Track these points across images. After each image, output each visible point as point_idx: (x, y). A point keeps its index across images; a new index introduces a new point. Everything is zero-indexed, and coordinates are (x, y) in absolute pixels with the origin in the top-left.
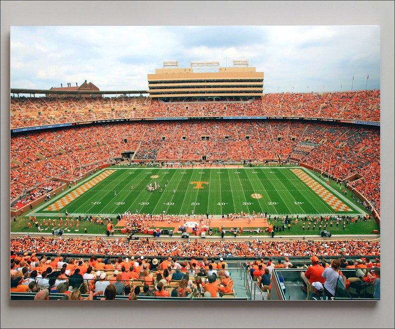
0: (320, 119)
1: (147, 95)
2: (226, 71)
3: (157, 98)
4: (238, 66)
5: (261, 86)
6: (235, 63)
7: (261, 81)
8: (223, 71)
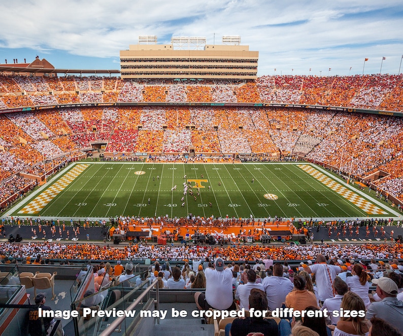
0: (327, 108)
1: (117, 75)
2: (213, 49)
3: (130, 79)
4: (228, 44)
5: (255, 68)
6: (225, 40)
7: (255, 61)
8: (210, 49)
